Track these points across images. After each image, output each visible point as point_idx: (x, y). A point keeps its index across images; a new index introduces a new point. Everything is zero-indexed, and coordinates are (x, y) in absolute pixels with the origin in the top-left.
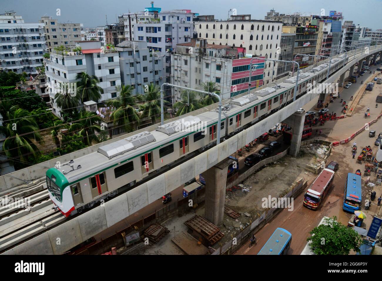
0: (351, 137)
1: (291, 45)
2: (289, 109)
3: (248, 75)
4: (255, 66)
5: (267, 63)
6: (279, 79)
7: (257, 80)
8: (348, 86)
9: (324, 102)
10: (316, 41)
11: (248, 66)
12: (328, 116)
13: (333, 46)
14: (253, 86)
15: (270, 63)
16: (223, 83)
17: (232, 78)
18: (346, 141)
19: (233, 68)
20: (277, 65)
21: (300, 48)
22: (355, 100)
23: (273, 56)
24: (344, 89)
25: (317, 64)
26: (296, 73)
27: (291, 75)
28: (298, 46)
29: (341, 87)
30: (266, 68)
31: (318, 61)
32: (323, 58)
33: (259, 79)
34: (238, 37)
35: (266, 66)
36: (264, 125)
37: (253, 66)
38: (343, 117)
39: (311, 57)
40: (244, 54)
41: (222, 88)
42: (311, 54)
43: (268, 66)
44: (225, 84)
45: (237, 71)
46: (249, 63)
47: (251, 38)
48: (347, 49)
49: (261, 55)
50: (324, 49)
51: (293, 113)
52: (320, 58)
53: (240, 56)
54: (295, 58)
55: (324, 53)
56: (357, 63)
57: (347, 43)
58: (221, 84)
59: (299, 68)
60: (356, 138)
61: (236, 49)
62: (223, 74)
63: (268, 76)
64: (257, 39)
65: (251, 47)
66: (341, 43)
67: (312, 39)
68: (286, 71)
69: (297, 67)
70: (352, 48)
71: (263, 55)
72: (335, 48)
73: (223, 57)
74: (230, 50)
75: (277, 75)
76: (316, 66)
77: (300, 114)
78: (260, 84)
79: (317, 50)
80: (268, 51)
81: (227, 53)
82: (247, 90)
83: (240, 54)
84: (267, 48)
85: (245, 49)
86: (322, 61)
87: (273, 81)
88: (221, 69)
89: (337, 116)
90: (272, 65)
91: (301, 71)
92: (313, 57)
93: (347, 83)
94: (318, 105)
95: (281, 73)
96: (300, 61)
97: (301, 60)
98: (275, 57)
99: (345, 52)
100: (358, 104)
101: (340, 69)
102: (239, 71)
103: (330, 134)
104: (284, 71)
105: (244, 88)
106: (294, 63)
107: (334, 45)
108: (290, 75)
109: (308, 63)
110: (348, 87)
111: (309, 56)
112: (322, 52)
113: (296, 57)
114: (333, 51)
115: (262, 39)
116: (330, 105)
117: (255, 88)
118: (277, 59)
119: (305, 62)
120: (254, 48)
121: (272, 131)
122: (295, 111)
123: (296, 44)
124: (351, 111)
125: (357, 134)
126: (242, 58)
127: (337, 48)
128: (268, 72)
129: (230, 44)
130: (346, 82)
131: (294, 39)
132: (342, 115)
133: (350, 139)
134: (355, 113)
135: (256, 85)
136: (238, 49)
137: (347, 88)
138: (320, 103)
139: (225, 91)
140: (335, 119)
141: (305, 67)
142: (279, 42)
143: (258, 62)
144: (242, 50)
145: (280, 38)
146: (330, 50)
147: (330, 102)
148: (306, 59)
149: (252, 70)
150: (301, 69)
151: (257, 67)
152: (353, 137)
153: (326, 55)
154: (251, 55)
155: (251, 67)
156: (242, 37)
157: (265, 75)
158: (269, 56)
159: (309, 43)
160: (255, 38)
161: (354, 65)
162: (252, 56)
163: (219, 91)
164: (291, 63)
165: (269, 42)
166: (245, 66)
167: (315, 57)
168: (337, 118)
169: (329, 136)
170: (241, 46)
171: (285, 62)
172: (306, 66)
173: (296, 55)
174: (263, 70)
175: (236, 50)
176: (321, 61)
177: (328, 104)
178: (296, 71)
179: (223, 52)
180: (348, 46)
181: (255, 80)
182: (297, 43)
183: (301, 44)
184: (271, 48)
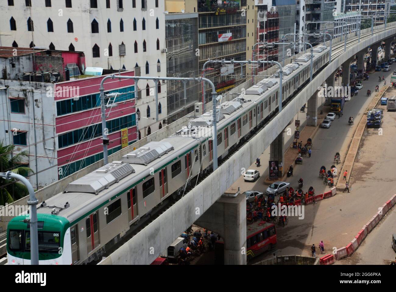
0: (358, 239)
1: (190, 42)
2: (205, 189)
3: (99, 119)
4: (112, 94)
5: (141, 85)
6: (174, 121)
7: (122, 130)
8: (327, 122)
9: (282, 164)
10: (245, 27)
11: (94, 96)
12: (296, 196)
13: (281, 36)
14: (114, 144)
15: (148, 86)
16: (36, 145)
17: (58, 130)
18: (347, 249)
19: (58, 103)
20: (164, 88)
21: (211, 45)
22: (349, 152)
23: (153, 68)
24: (320, 130)
25: (253, 80)
26: (210, 104)
27: (201, 109)
28: (207, 41)
29: (314, 126)
30: (139, 97)
31: (256, 72)
32: (266, 64)
33: (126, 126)
34: (60, 26)
35: (139, 93)
36: (152, 237)
37: (108, 95)
38: (330, 195)
39: (239, 64)
40: (80, 68)
41: (32, 158)
42: (238, 57)
43: (144, 93)
44: (40, 146)
45: (70, 112)
46: (96, 89)
47: (95, 27)
48: (314, 42)
49: (124, 67)
50: (264, 44)
51: (216, 197)
52: (258, 66)
53: (71, 73)
54: (204, 69)
55: (266, 53)
56: (338, 70)
57: (312, 28)
58: (29, 148)
59: (214, 92)
60: (369, 240)
61: (59, 56)
62: (32, 121)
63: (148, 116)
64: (109, 30)
65: (96, 51)
66: (298, 28)
67: (235, 25)
68: (188, 101)
69: (211, 91)
70: (323, 37)
71: (130, 68)
72: (286, 41)
73: (26, 78)
74: (42, 59)
75: (168, 112)
76: (252, 84)
77: (234, 197)
78: (130, 138)
79: (250, 48)
80: (140, 58)
81: (35, 68)
82: (101, 156)
83: (70, 68)
84: (136, 51)
85: (81, 54)
86: (264, 71)
87: (160, 127)
88: (26, 108)
89: (316, 193)
90: (153, 91)
91: (219, 97)
92: (242, 66)
93: (325, 114)
94: (270, 173)
95: (177, 106)
96: (215, 75)
97: (218, 73)
98: (159, 70)
99: (310, 47)
100: (357, 160)
101: (304, 86)
102: (74, 111)
103: (309, 236)
104: (182, 103)
105: (91, 152)
106: (204, 82)
107: (285, 33)
108: (197, 111)
109: (234, 79)
110: (328, 125)
111: (232, 63)
112: (261, 51)
113: (206, 67)
114: (284, 47)
115: (122, 29)
116: (297, 169)
117: (120, 148)
118: (163, 75)
119: (228, 77)
120: (104, 52)
121: (176, 251)
122: (221, 193)
123: (202, 38)
124: (345, 177)
125: (369, 230)
126: (77, 77)
127: (292, 40)
128: (146, 108)
129: (42, 44)
130: (321, 113)
131: (196, 25)
132: (327, 190)
133: (356, 245)
134: (354, 182)
135: (120, 142)
136: (64, 56)
137: (326, 128)
138: (274, 169)
139: (43, 164)
140: (314, 201)
141: (228, 88)
142: (161, 34)
143: (121, 84)
144: (74, 57)
145: (162, 25)
146: (276, 46)
147: (296, 163)
148: (227, 70)
149: (107, 105)
150: (218, 94)
151: (119, 98)
152: (361, 239)
153: (270, 59)
154: (100, 70)
155: (104, 97)
156: (70, 27)
157: (139, 115)
158: (143, 70)
159: (229, 35)
160: (103, 27)
161: (332, 75)
162: (102, 72)
163: (27, 165)
164: (196, 82)
165: (140, 36)
166: (89, 97)
167: (247, 65)
168: (316, 197)
169: (309, 242)
170: (72, 47)
171: (181, 81)
172: (231, 87)
173: (205, 62)
174: (133, 103)
175: (59, 58)
176: (261, 73)
177: (291, 169)
178: (211, 99)
179: (25, 66)
180: (314, 34)
181: (118, 129)
182: (204, 35)
183: (212, 36)
184: (145, 50)
